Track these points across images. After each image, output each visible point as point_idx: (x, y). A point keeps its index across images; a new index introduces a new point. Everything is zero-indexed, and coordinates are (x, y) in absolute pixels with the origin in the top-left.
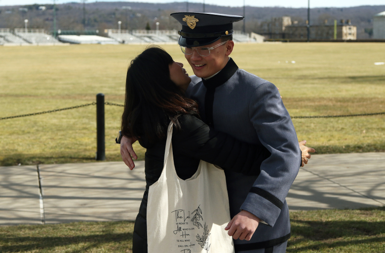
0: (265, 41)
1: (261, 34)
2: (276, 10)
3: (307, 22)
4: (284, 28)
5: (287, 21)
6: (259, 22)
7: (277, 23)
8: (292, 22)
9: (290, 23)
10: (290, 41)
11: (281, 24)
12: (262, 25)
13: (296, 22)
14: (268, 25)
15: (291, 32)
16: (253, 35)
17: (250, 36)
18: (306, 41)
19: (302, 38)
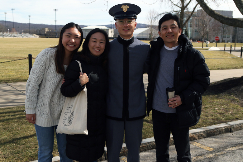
0: (39, 37)
1: (37, 34)
2: (41, 25)
3: (55, 30)
4: (46, 32)
5: (47, 30)
6: (36, 30)
7: (43, 30)
8: (49, 30)
9: (48, 30)
10: (49, 38)
11: (45, 31)
12: (37, 31)
13: (50, 30)
14: (39, 31)
15: (49, 34)
16: (34, 35)
17: (33, 35)
18: (55, 38)
19: (53, 37)
